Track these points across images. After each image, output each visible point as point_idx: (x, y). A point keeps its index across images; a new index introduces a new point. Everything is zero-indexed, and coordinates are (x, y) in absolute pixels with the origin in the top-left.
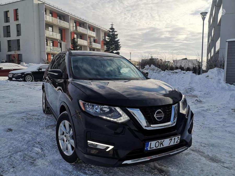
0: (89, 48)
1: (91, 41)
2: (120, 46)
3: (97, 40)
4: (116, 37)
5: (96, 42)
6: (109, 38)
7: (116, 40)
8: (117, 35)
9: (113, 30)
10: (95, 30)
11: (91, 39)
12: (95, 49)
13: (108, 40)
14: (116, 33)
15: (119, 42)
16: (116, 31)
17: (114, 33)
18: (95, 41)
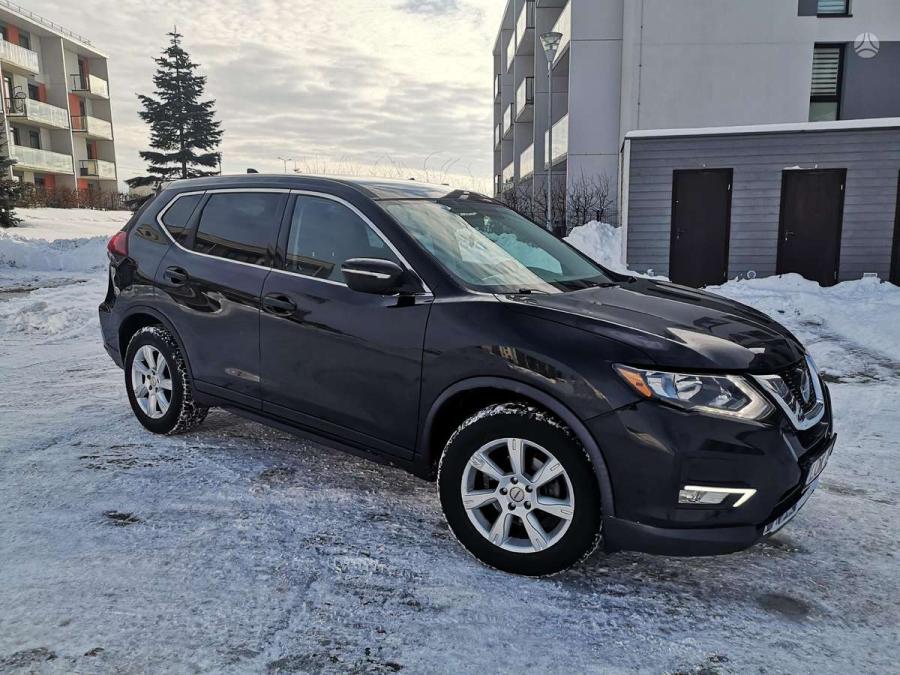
0: (12, 124)
1: (16, 91)
2: (217, 129)
3: (48, 87)
4: (197, 89)
5: (41, 96)
6: (162, 90)
7: (199, 100)
8: (201, 81)
9: (181, 59)
10: (33, 42)
11: (16, 84)
12: (42, 130)
13: (163, 102)
14: (195, 73)
15: (212, 113)
16: (195, 66)
17: (190, 74)
18: (35, 93)
